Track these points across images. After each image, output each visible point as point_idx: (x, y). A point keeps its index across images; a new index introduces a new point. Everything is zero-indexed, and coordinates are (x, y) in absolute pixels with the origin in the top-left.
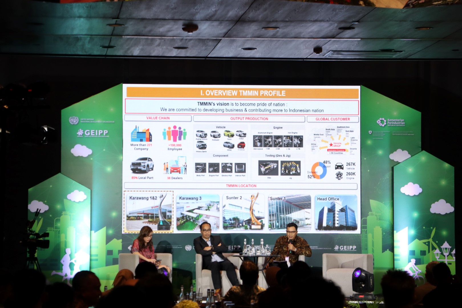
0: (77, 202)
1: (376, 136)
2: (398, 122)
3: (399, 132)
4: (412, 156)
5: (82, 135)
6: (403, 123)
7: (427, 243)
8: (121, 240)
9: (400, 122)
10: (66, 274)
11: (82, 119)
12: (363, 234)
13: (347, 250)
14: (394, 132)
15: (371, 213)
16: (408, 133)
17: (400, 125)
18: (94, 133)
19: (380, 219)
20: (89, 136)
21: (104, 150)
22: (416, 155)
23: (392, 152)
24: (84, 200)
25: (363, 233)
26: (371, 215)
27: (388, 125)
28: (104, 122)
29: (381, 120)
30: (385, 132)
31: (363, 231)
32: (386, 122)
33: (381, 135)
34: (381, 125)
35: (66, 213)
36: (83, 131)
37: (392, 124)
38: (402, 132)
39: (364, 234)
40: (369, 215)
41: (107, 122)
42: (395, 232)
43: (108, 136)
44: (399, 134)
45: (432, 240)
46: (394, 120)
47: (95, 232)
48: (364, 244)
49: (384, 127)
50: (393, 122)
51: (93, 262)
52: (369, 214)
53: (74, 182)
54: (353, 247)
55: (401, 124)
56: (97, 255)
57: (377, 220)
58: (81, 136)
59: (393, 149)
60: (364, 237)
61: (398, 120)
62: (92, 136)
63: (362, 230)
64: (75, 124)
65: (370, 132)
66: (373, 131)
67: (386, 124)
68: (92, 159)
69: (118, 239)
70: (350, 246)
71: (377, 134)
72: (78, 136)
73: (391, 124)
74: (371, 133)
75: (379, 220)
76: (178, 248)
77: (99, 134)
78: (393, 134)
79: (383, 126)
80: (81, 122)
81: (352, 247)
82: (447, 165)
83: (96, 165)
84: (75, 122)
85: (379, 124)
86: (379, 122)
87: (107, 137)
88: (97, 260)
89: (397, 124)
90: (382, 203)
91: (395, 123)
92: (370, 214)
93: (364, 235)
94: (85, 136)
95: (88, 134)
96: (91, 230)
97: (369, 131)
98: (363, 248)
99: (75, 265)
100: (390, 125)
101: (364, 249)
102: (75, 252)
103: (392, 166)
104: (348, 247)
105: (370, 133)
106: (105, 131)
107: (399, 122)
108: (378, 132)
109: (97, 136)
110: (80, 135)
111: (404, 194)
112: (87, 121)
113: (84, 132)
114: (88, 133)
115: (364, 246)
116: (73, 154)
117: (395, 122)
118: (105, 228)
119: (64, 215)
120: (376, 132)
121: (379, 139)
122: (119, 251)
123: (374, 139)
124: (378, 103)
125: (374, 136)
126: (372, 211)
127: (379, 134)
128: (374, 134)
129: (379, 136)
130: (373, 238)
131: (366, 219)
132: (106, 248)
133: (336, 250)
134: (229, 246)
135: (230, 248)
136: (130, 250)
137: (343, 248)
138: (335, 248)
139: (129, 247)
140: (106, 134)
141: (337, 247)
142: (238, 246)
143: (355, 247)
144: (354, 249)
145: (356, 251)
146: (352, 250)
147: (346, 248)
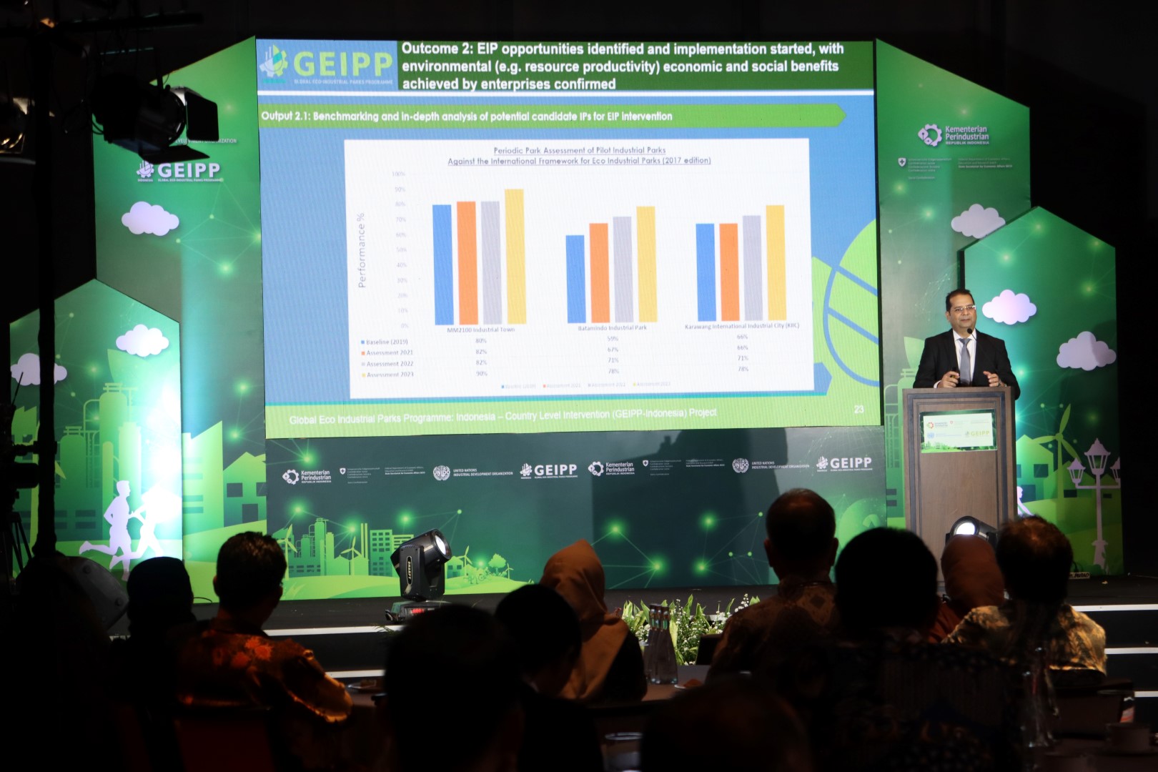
0: (143, 358)
1: (918, 170)
2: (971, 133)
3: (975, 161)
4: (1007, 223)
5: (150, 178)
6: (984, 137)
7: (1050, 446)
8: (263, 457)
9: (977, 133)
10: (119, 549)
12: (889, 427)
13: (849, 467)
14: (963, 159)
15: (907, 372)
16: (998, 163)
17: (978, 143)
18: (182, 170)
20: (169, 178)
21: (212, 217)
22: (1020, 219)
23: (957, 212)
24: (163, 351)
25: (889, 423)
26: (907, 376)
27: (947, 143)
29: (929, 130)
30: (938, 160)
31: (889, 418)
32: (942, 135)
33: (929, 169)
34: (928, 143)
35: (115, 387)
36: (152, 165)
37: (956, 140)
38: (981, 161)
39: (891, 425)
40: (903, 377)
43: (221, 180)
44: (974, 165)
45: (1062, 436)
46: (961, 130)
47: (192, 437)
48: (892, 452)
49: (937, 147)
50: (960, 133)
51: (190, 516)
53: (133, 304)
55: (979, 140)
56: (200, 498)
58: (150, 180)
59: (960, 206)
60: (891, 433)
61: (973, 129)
62: (178, 180)
63: (887, 417)
65: (902, 161)
66: (909, 160)
67: (942, 140)
68: (178, 241)
69: (255, 454)
70: (857, 459)
71: (919, 165)
72: (139, 180)
73: (953, 140)
74: (904, 164)
76: (415, 473)
77: (197, 175)
78: (960, 167)
79: (935, 144)
81: (861, 459)
82: (1096, 244)
83: (192, 256)
85: (923, 141)
86: (922, 134)
87: (219, 182)
88: (200, 510)
89: (970, 141)
91: (965, 137)
92: (905, 374)
93: (891, 429)
94: (159, 180)
95: (167, 173)
96: (182, 432)
97: (900, 160)
98: (890, 462)
99: (141, 524)
100: (952, 143)
101: (892, 464)
102: (143, 492)
103: (961, 247)
104: (851, 460)
105: (900, 164)
106: (211, 165)
107: (975, 135)
108: (921, 161)
109: (191, 180)
110: (146, 177)
111: (992, 319)
113: (155, 168)
114: (167, 171)
115: (892, 456)
116: (127, 228)
117: (963, 133)
118: (220, 424)
119: (110, 391)
120: (917, 162)
121: (925, 178)
122: (259, 485)
123: (912, 180)
124: (921, 85)
125: (911, 171)
126: (909, 368)
127: (925, 167)
128: (911, 167)
129: (924, 171)
131: (896, 388)
132: (225, 478)
133: (821, 468)
134: (547, 467)
135: (550, 472)
136: (289, 483)
137: (838, 464)
138: (817, 465)
139: (286, 474)
140: (214, 173)
141: (824, 461)
142: (571, 466)
143: (868, 460)
144: (866, 466)
145: (871, 469)
146: (863, 469)
147: (847, 463)
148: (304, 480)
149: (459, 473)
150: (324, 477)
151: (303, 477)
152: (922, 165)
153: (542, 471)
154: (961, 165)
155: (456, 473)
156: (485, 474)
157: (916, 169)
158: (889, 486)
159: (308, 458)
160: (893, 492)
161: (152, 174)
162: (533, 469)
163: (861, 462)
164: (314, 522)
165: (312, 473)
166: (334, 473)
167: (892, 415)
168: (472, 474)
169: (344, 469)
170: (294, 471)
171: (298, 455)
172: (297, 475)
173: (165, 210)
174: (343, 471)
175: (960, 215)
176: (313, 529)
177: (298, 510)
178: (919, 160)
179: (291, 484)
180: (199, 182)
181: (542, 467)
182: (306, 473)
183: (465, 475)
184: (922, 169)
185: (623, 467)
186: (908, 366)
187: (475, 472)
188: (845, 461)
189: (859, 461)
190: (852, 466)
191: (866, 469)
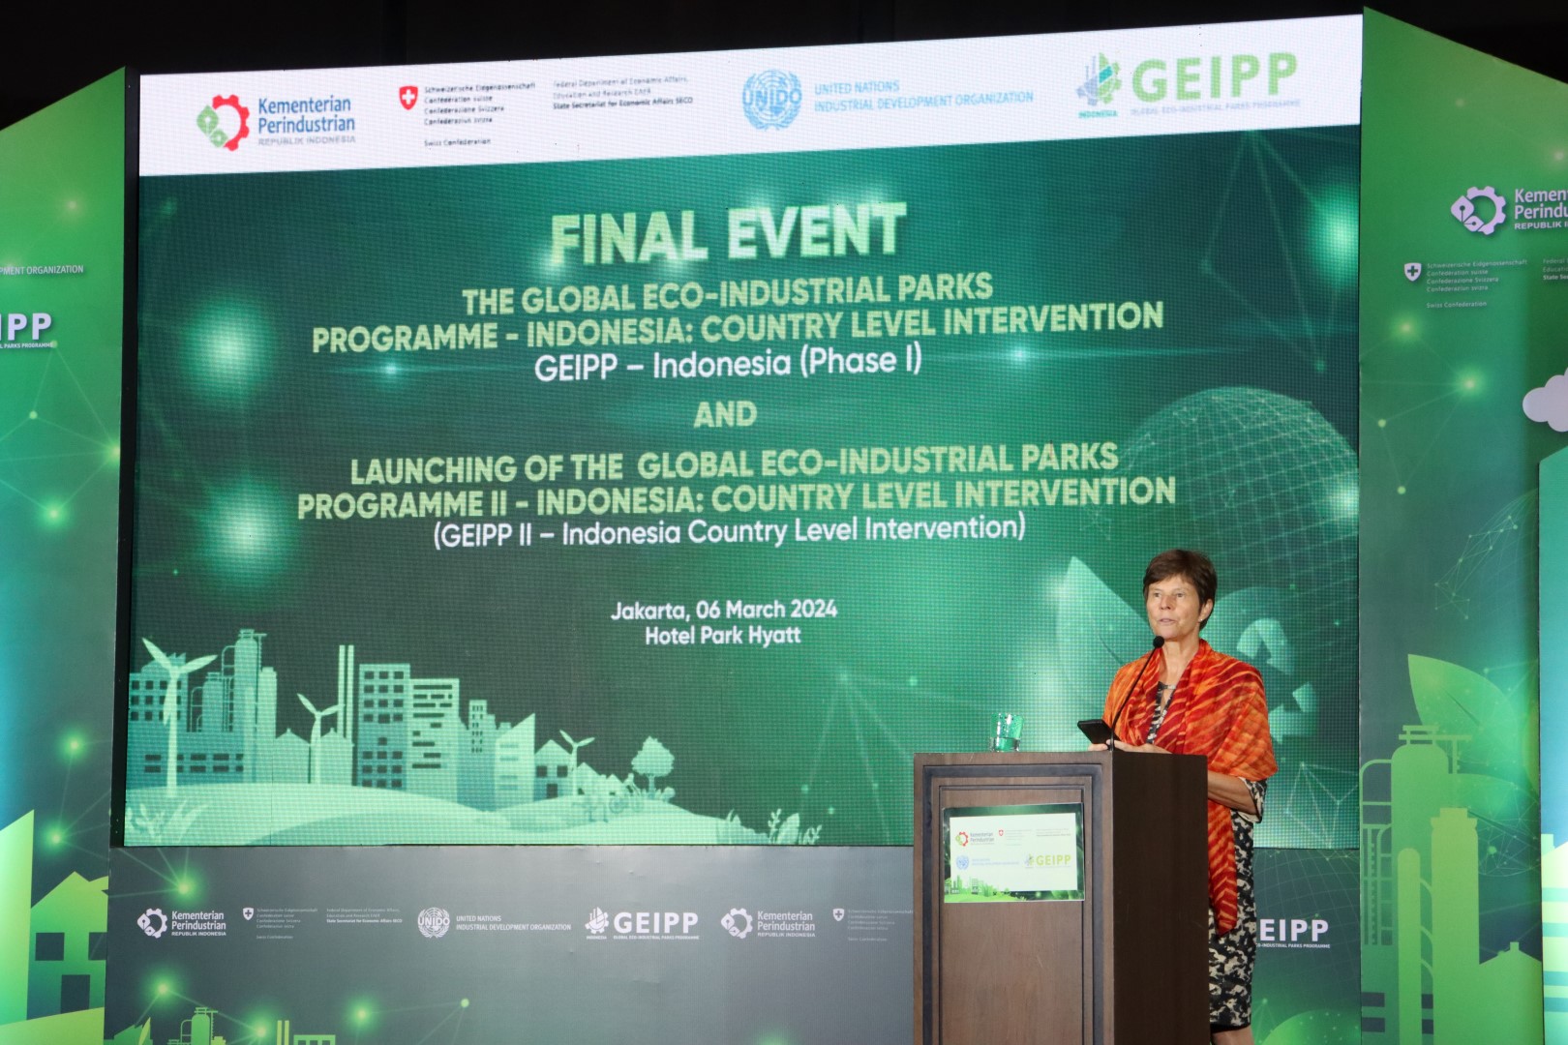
1: (1448, 289)
8: (103, 882)
12: (1370, 854)
13: (1277, 940)
14: (1554, 261)
15: (1413, 733)
19: (1464, 769)
21: (33, 415)
23: (1538, 381)
26: (1413, 742)
27: (1517, 226)
28: (35, 269)
29: (1475, 201)
30: (1495, 264)
32: (1505, 209)
33: (1474, 283)
34: (1473, 229)
37: (1538, 219)
39: (1374, 850)
40: (1404, 742)
41: (51, 270)
42: (1546, 839)
43: (53, 344)
46: (1551, 196)
48: (1375, 910)
50: (1548, 203)
52: (1401, 737)
54: (1309, 923)
57: (1451, 771)
59: (1545, 365)
60: (1374, 867)
63: (1365, 831)
65: (1412, 270)
66: (1429, 266)
67: (1506, 220)
69: (90, 875)
70: (1294, 923)
71: (1450, 277)
73: (1532, 220)
74: (1417, 275)
75: (1459, 772)
76: (383, 921)
77: (11, 336)
78: (1545, 277)
79: (1488, 229)
81: (1303, 923)
85: (1462, 223)
86: (1461, 208)
87: (49, 348)
90: (1483, 674)
91: (1560, 211)
92: (1407, 737)
93: (1374, 858)
97: (1408, 267)
98: (1371, 932)
100: (1530, 225)
101: (1375, 936)
103: (1531, 457)
104: (1283, 923)
105: (1409, 275)
106: (36, 317)
108: (1455, 269)
115: (1375, 919)
117: (1557, 203)
118: (29, 817)
120: (1446, 269)
121: (1464, 304)
122: (94, 937)
123: (1435, 309)
124: (1460, 103)
125: (1433, 290)
126: (1418, 722)
127: (1464, 281)
128: (1433, 282)
129: (1464, 289)
130: (1426, 873)
131: (1389, 766)
132: (33, 922)
134: (640, 915)
135: (644, 927)
136: (149, 934)
139: (143, 917)
140: (41, 331)
142: (686, 915)
143: (1320, 926)
144: (1315, 938)
145: (1328, 946)
146: (1307, 946)
147: (1272, 930)
148: (176, 929)
149: (467, 923)
150: (212, 924)
151: (174, 924)
152: (1457, 277)
153: (629, 925)
154: (1551, 274)
155: (461, 923)
156: (517, 927)
157: (1444, 285)
158: (1368, 985)
159: (185, 886)
160: (1378, 1000)
162: (611, 920)
163: (1304, 929)
164: (191, 1014)
165: (191, 916)
166: (233, 917)
168: (493, 927)
169: (252, 910)
170: (158, 912)
171: (166, 878)
172: (164, 919)
174: (248, 913)
175: (1542, 385)
176: (188, 1028)
177: (163, 989)
178: (1452, 265)
179: (153, 938)
180: (12, 350)
181: (629, 915)
182: (181, 916)
183: (478, 927)
184: (1458, 285)
185: (792, 922)
186: (1415, 720)
187: (498, 923)
188: (1268, 925)
189: (1299, 926)
190: (1283, 938)
191: (1316, 946)
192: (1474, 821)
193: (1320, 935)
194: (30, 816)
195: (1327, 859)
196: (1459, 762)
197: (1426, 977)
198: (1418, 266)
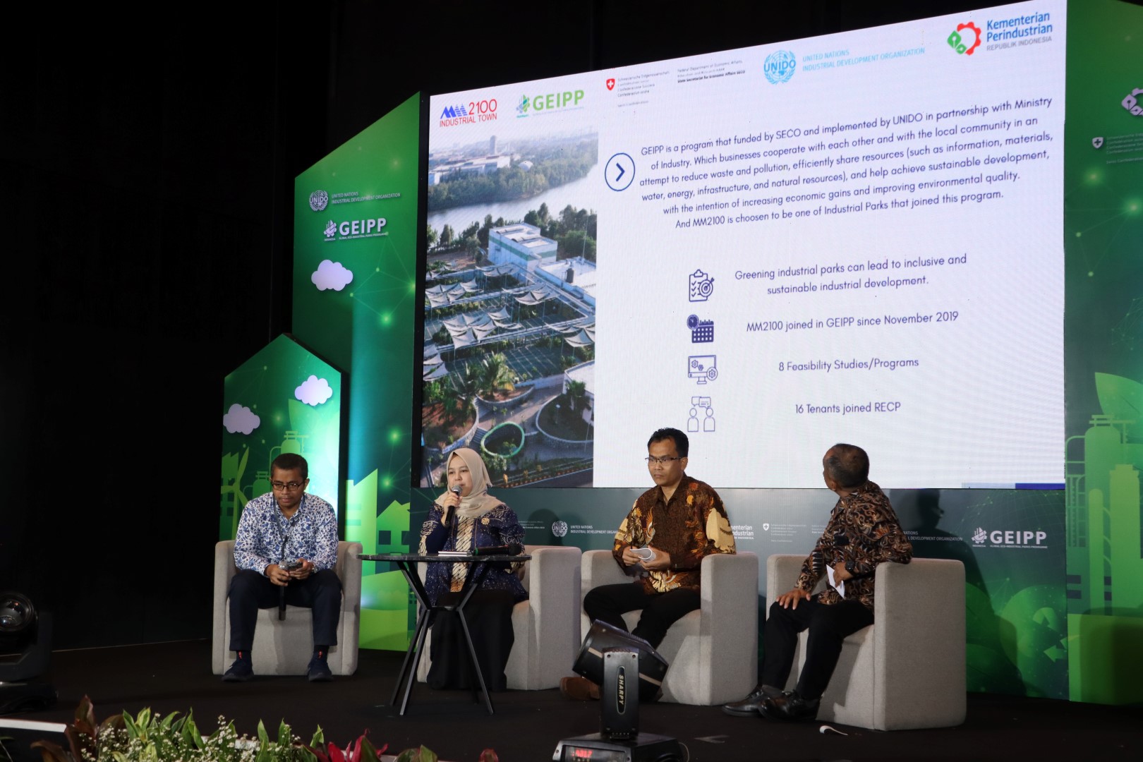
0: (313, 406)
1: (1119, 151)
5: (334, 237)
11: (335, 196)
12: (1072, 492)
13: (1015, 544)
15: (1098, 419)
18: (356, 227)
19: (1131, 440)
20: (348, 236)
21: (378, 270)
24: (328, 400)
25: (1072, 487)
26: (1098, 425)
28: (379, 197)
29: (1137, 96)
31: (1072, 481)
33: (1136, 147)
34: (1136, 114)
35: (293, 434)
36: (335, 225)
39: (1074, 490)
40: (1092, 425)
41: (386, 196)
43: (386, 234)
47: (355, 484)
48: (1075, 526)
52: (1091, 422)
57: (1122, 442)
58: (333, 239)
60: (1074, 500)
62: (354, 237)
63: (1069, 479)
64: (321, 209)
65: (1097, 142)
66: (1108, 138)
68: (351, 295)
69: (402, 503)
70: (1026, 533)
71: (1122, 144)
72: (326, 240)
74: (1100, 144)
75: (1128, 442)
76: (536, 528)
77: (369, 231)
80: (333, 202)
81: (1031, 534)
83: (362, 308)
84: (320, 204)
85: (1129, 111)
86: (1128, 102)
87: (385, 236)
92: (1094, 422)
93: (1074, 495)
94: (340, 238)
95: (345, 231)
97: (1095, 140)
98: (1072, 539)
101: (1075, 542)
104: (1018, 533)
105: (1095, 145)
106: (379, 220)
108: (1124, 139)
109: (363, 236)
110: (331, 237)
112: (344, 200)
113: (337, 227)
114: (346, 229)
115: (1075, 531)
116: (315, 285)
119: (289, 439)
120: (1118, 139)
121: (1130, 160)
122: (404, 533)
123: (1112, 164)
124: (1128, 38)
125: (1111, 152)
126: (1102, 414)
127: (1130, 145)
128: (1111, 148)
129: (1129, 151)
130: (1107, 504)
131: (1083, 440)
132: (378, 525)
133: (977, 542)
137: (1000, 539)
138: (973, 539)
140: (381, 228)
141: (981, 534)
143: (1041, 535)
144: (1038, 542)
145: (1046, 547)
146: (1034, 547)
147: (1012, 537)
149: (576, 529)
152: (1128, 143)
155: (573, 529)
156: (600, 532)
157: (1117, 149)
158: (1070, 571)
160: (1077, 579)
161: (335, 233)
163: (1031, 537)
167: (1075, 476)
168: (589, 532)
173: (343, 266)
178: (1122, 137)
183: (582, 532)
184: (1125, 148)
185: (741, 531)
186: (1100, 411)
187: (591, 530)
188: (1010, 535)
189: (1028, 535)
190: (1019, 542)
191: (1039, 547)
192: (1137, 473)
193: (1041, 541)
194: (376, 472)
195: (1046, 495)
196: (1127, 437)
197: (1107, 567)
198: (1101, 139)
